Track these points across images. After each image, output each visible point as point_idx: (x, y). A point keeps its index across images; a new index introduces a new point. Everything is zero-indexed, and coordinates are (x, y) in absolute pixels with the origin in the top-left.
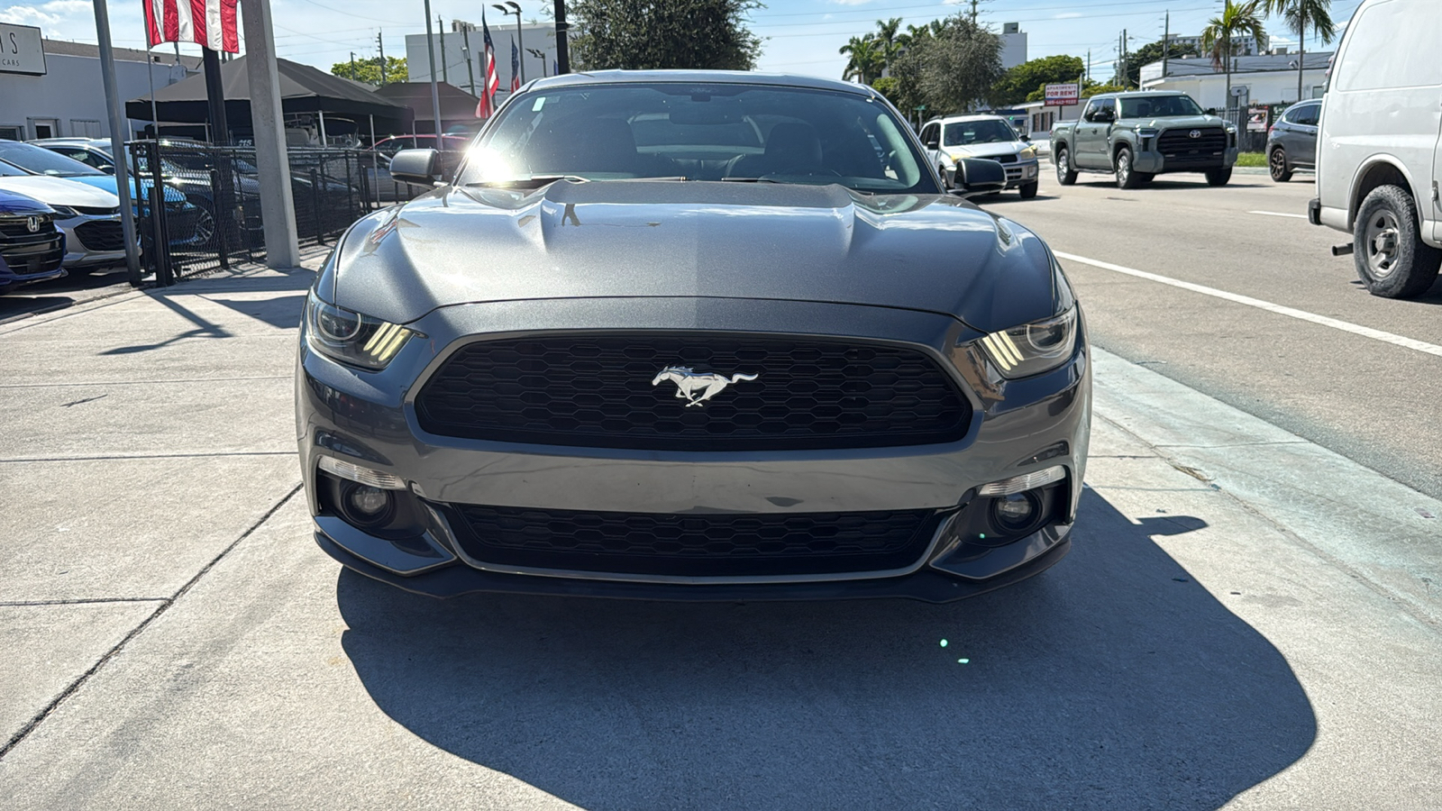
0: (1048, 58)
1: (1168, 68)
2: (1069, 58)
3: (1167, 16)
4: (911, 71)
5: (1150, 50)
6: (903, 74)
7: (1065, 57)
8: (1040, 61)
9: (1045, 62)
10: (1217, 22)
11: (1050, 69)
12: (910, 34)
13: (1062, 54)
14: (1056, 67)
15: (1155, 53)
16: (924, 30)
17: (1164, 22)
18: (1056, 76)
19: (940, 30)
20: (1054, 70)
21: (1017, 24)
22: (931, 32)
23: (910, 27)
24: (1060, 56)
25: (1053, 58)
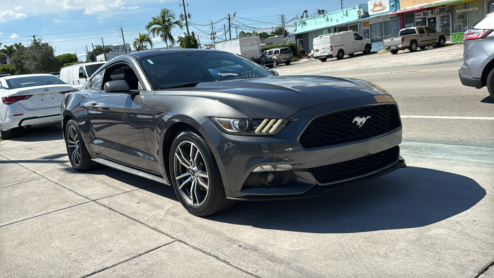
0: (63, 55)
1: (106, 56)
2: (71, 54)
3: (102, 39)
4: (19, 62)
5: (96, 51)
6: (16, 63)
7: (70, 54)
8: (61, 56)
9: (62, 56)
10: (138, 40)
11: (65, 59)
12: (5, 48)
13: (68, 53)
14: (67, 58)
15: (99, 52)
16: (12, 47)
17: (102, 41)
18: (68, 61)
19: (18, 47)
20: (67, 59)
21: (47, 43)
22: (15, 48)
23: (5, 46)
24: (67, 54)
25: (65, 54)
